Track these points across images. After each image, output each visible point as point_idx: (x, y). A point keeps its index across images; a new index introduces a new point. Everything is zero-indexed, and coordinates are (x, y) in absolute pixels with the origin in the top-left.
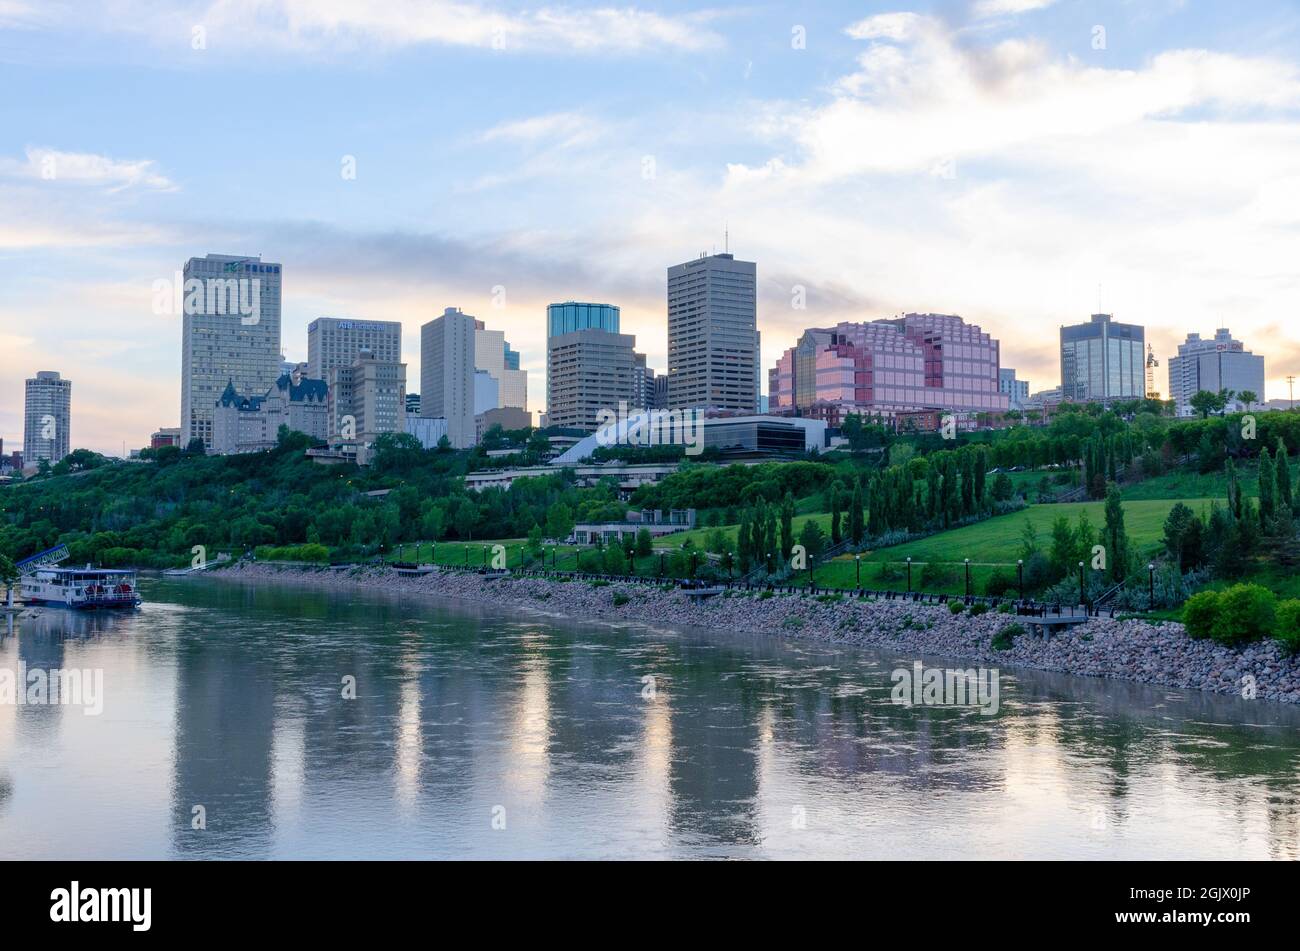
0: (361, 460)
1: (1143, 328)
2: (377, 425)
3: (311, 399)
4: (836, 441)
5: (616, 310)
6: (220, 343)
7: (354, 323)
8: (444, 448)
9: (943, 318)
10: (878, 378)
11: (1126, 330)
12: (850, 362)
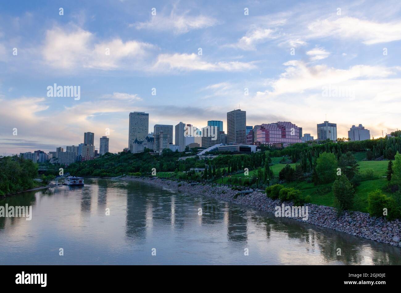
0: (160, 154)
1: (336, 124)
2: (163, 147)
3: (152, 142)
4: (258, 150)
5: (222, 122)
6: (136, 130)
7: (163, 125)
8: (177, 152)
9: (286, 122)
10: (270, 136)
11: (332, 125)
12: (264, 132)
